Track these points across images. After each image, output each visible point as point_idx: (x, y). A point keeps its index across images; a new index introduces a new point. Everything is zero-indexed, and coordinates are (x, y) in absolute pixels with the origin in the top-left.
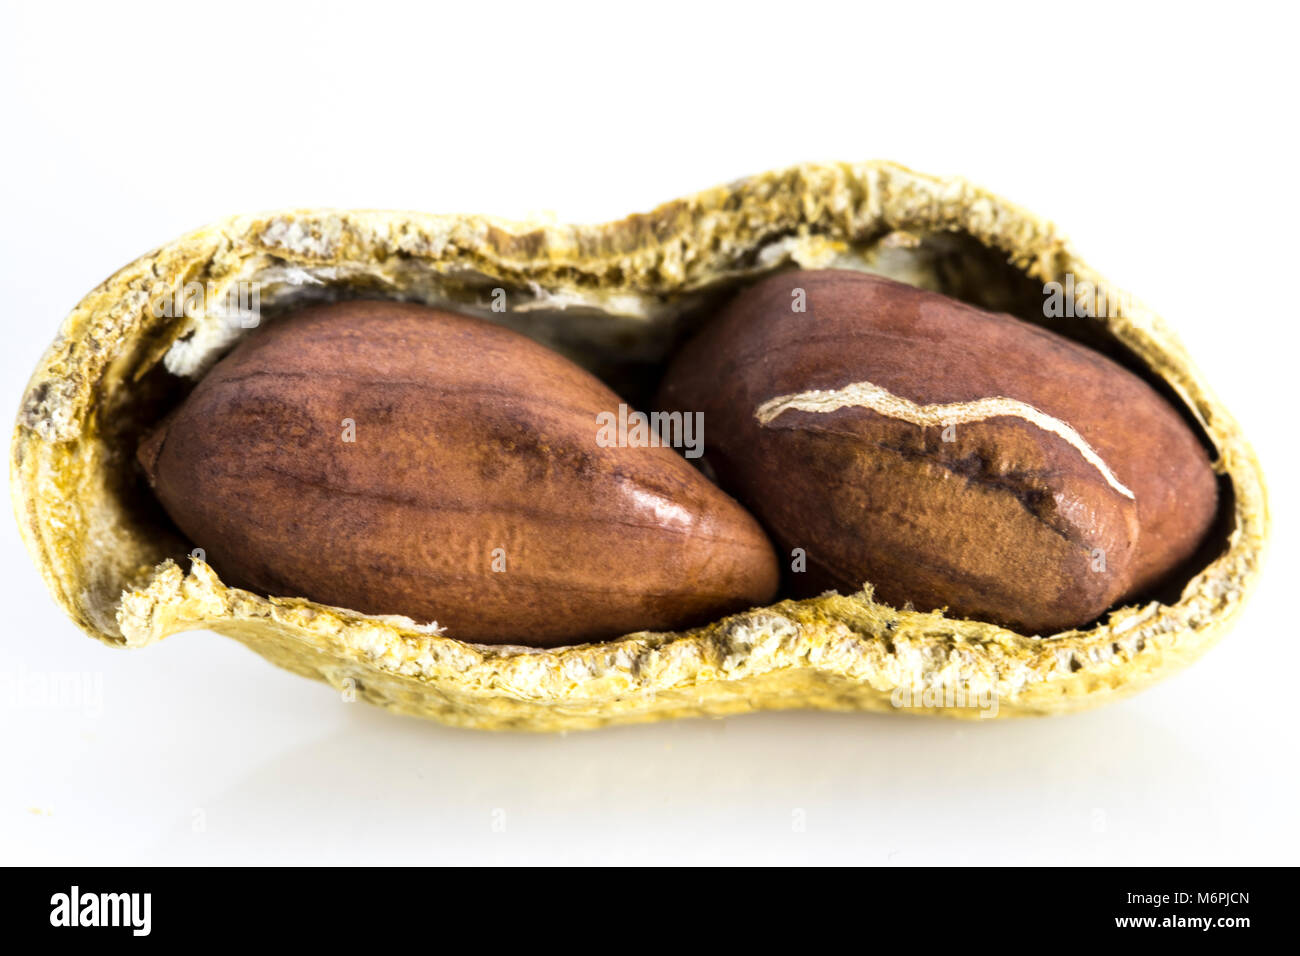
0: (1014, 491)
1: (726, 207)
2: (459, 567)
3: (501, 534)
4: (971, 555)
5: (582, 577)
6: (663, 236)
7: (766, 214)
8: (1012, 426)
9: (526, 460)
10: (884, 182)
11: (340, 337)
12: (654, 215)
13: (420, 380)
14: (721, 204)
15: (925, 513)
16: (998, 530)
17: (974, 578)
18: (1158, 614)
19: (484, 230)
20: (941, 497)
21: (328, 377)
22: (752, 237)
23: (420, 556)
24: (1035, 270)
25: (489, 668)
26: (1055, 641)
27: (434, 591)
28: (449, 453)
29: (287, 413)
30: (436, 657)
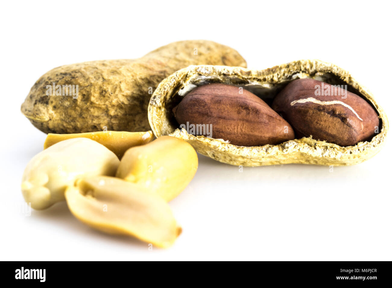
0: (339, 117)
1: (286, 67)
2: (233, 131)
3: (241, 125)
4: (331, 130)
5: (257, 133)
6: (274, 72)
7: (294, 69)
8: (339, 106)
9: (246, 110)
10: (316, 63)
11: (211, 88)
12: (272, 68)
13: (226, 96)
14: (285, 67)
15: (322, 121)
16: (336, 125)
17: (331, 134)
18: (367, 144)
19: (240, 70)
20: (325, 119)
21: (209, 95)
22: (291, 73)
23: (226, 129)
24: (345, 80)
25: (238, 150)
26: (347, 148)
27: (228, 136)
28: (232, 109)
29: (201, 101)
30: (228, 148)
